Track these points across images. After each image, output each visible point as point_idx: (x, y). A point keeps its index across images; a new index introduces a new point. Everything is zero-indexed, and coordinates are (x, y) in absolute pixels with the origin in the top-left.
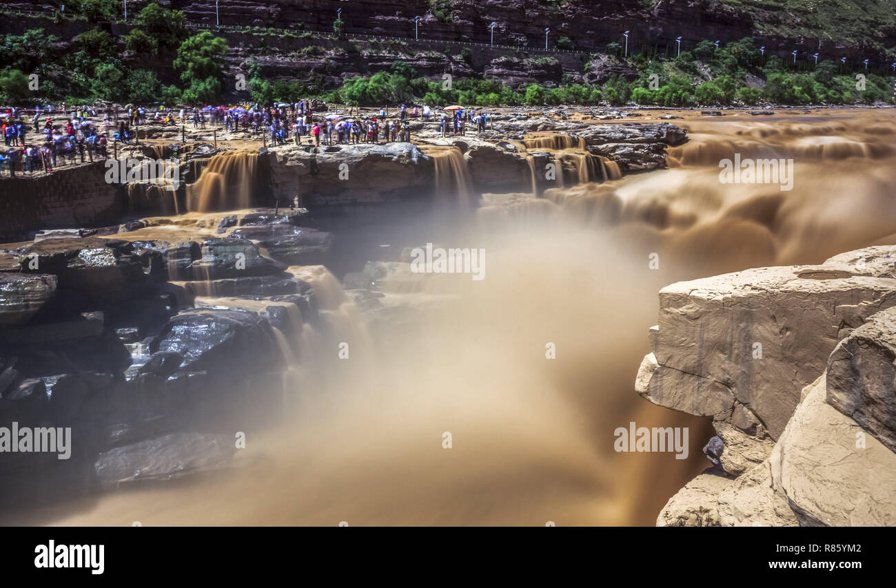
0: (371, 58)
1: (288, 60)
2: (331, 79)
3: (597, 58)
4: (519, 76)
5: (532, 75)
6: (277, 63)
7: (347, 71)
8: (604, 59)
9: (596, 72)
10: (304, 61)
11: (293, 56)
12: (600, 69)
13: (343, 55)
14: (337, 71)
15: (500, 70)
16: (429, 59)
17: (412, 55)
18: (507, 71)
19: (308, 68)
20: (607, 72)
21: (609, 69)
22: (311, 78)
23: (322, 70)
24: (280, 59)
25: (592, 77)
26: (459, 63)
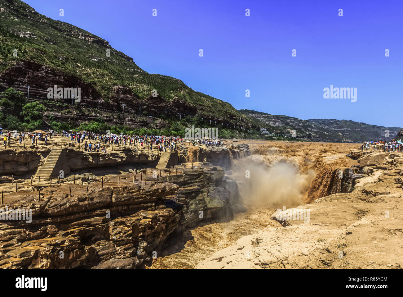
0: (88, 115)
1: (60, 114)
2: (76, 123)
3: (158, 119)
4: (135, 125)
5: (139, 125)
6: (57, 115)
7: (80, 120)
8: (160, 120)
9: (158, 125)
10: (66, 115)
11: (62, 113)
12: (159, 124)
13: (79, 113)
14: (77, 119)
15: (129, 122)
16: (107, 117)
17: (102, 115)
18: (131, 123)
19: (68, 118)
20: (162, 125)
21: (162, 124)
22: (69, 122)
23: (72, 119)
24: (58, 114)
25: (157, 126)
26: (116, 119)
